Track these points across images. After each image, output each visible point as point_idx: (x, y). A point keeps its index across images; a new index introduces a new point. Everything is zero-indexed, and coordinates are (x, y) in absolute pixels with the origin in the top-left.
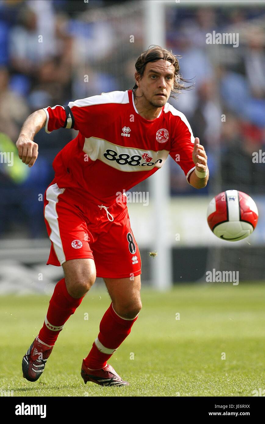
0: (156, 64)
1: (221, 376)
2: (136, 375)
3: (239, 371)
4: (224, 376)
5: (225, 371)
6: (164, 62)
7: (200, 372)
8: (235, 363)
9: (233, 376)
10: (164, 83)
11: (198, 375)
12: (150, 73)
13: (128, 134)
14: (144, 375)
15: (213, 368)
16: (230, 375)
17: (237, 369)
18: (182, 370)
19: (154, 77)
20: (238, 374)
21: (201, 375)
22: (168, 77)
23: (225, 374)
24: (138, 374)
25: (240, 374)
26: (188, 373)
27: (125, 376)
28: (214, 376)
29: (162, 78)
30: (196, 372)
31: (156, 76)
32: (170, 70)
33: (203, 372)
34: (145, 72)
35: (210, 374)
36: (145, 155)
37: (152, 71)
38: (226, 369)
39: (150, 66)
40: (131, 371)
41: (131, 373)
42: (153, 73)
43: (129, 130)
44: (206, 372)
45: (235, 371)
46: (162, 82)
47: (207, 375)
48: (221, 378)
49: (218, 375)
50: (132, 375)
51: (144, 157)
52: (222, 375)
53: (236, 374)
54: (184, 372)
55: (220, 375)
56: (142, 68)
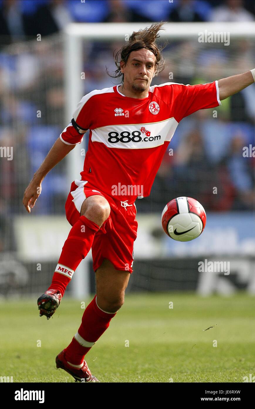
0: (139, 52)
1: (135, 379)
2: (57, 378)
3: (150, 374)
4: (137, 378)
5: (137, 374)
6: (146, 51)
7: (116, 375)
8: (147, 366)
9: (145, 378)
10: (145, 70)
11: (113, 378)
12: (133, 62)
13: (122, 113)
14: (65, 378)
15: (127, 371)
16: (142, 378)
17: (149, 372)
18: (99, 373)
19: (136, 65)
20: (150, 376)
21: (117, 378)
22: (149, 65)
23: (138, 376)
24: (59, 377)
25: (151, 376)
26: (104, 376)
27: (47, 379)
28: (127, 378)
29: (143, 66)
30: (112, 374)
31: (138, 64)
32: (151, 59)
33: (118, 375)
34: (128, 59)
35: (124, 377)
36: (143, 129)
37: (135, 60)
38: (139, 372)
39: (134, 55)
40: (52, 374)
41: (52, 376)
42: (136, 62)
43: (121, 110)
44: (121, 375)
45: (147, 374)
46: (143, 69)
47: (122, 377)
48: (134, 380)
49: (131, 377)
50: (53, 378)
51: (143, 131)
52: (135, 377)
53: (148, 377)
54: (101, 375)
55: (133, 378)
56: (127, 57)
